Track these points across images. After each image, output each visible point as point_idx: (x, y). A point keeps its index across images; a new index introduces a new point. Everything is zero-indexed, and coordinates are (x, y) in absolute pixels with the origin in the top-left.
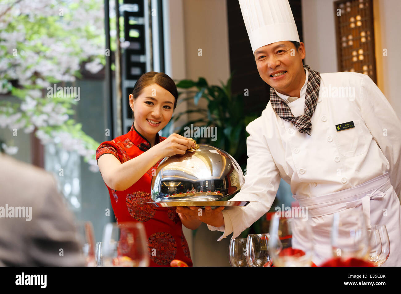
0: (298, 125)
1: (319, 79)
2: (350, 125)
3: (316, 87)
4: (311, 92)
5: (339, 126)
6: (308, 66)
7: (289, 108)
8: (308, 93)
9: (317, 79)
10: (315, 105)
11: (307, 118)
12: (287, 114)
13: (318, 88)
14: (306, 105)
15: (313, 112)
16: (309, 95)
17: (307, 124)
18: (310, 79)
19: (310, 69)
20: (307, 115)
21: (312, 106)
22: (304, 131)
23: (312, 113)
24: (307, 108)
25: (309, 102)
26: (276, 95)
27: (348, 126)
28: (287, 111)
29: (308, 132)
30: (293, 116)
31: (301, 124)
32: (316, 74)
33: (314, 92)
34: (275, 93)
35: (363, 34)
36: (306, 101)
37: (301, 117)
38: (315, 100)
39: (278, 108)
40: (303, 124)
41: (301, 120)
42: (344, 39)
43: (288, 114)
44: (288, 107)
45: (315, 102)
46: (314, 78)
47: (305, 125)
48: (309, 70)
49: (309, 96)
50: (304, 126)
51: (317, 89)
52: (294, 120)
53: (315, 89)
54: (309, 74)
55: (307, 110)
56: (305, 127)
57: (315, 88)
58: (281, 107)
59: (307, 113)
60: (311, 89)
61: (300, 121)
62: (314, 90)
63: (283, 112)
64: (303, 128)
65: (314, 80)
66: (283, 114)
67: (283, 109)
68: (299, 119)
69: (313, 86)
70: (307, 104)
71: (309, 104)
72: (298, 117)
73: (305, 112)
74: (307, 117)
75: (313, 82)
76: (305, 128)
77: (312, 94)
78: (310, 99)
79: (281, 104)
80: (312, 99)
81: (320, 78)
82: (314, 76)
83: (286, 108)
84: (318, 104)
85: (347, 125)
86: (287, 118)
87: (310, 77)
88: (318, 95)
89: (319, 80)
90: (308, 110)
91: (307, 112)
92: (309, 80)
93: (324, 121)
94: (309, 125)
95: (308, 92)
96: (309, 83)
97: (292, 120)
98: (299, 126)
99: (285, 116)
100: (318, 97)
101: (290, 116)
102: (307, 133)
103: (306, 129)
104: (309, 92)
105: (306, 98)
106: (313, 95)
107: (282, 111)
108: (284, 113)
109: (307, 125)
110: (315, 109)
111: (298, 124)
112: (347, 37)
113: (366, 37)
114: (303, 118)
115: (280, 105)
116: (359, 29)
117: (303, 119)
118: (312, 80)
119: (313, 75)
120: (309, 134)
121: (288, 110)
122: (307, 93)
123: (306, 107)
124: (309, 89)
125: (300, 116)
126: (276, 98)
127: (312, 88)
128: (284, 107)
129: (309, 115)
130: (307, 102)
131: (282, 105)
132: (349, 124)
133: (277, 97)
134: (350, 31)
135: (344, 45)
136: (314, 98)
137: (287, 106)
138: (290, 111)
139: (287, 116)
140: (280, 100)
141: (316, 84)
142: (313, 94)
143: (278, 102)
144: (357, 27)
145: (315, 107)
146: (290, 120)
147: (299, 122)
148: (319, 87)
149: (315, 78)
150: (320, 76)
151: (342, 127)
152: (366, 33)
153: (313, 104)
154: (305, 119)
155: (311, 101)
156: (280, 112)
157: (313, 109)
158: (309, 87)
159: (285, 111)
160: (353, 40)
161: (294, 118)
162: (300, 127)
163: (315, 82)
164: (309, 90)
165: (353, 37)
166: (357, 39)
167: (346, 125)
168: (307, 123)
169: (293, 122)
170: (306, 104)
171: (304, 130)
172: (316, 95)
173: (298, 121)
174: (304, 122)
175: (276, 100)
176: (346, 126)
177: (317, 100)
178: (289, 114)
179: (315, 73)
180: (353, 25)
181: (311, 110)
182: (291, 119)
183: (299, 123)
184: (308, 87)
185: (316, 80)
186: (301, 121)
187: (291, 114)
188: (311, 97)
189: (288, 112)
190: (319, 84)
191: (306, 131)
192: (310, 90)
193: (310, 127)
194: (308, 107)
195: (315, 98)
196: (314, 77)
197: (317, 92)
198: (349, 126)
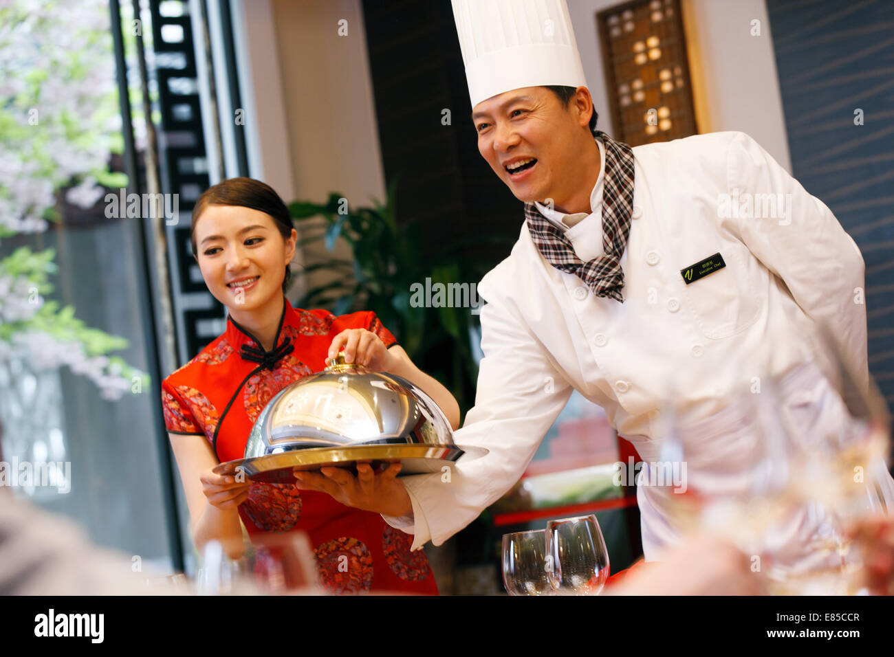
0: (593, 281)
1: (630, 163)
2: (715, 263)
3: (625, 183)
4: (615, 199)
5: (688, 272)
6: (604, 135)
7: (569, 242)
8: (607, 202)
9: (626, 163)
10: (628, 227)
11: (609, 263)
12: (564, 257)
13: (629, 187)
14: (606, 232)
15: (624, 244)
16: (609, 206)
17: (612, 277)
18: (610, 167)
19: (607, 143)
20: (608, 256)
21: (620, 232)
22: (607, 294)
23: (621, 247)
24: (608, 240)
25: (611, 224)
26: (536, 213)
27: (709, 267)
28: (563, 251)
29: (618, 296)
30: (577, 262)
31: (599, 280)
32: (623, 153)
33: (621, 198)
34: (534, 208)
35: (665, 75)
36: (604, 221)
37: (596, 263)
38: (625, 216)
39: (543, 243)
40: (603, 279)
41: (597, 269)
42: (624, 89)
43: (567, 259)
44: (566, 239)
45: (627, 220)
46: (618, 164)
47: (608, 281)
48: (605, 145)
49: (610, 210)
50: (605, 284)
51: (628, 190)
52: (583, 271)
53: (623, 190)
54: (606, 154)
55: (608, 245)
56: (608, 285)
57: (622, 186)
58: (548, 242)
59: (610, 250)
60: (612, 191)
61: (595, 273)
62: (621, 191)
63: (556, 254)
64: (603, 287)
65: (619, 167)
66: (556, 259)
67: (554, 247)
68: (593, 267)
69: (616, 182)
70: (608, 228)
71: (611, 228)
72: (590, 264)
73: (605, 249)
74: (609, 260)
75: (617, 173)
76: (607, 289)
77: (617, 203)
78: (614, 216)
79: (548, 235)
80: (618, 215)
81: (632, 160)
82: (618, 157)
83: (561, 243)
84: (634, 224)
85: (708, 264)
86: (566, 266)
87: (610, 163)
88: (630, 202)
89: (630, 167)
90: (611, 244)
91: (608, 248)
92: (607, 170)
93: (653, 263)
94: (616, 279)
95: (606, 199)
96: (608, 178)
97: (578, 270)
98: (595, 283)
99: (561, 262)
100: (632, 207)
101: (572, 261)
102: (614, 297)
103: (610, 289)
104: (609, 199)
105: (603, 214)
106: (619, 206)
107: (552, 251)
108: (557, 257)
109: (612, 279)
110: (627, 238)
111: (592, 279)
112: (630, 83)
113: (673, 80)
114: (601, 264)
115: (546, 237)
116: (655, 66)
117: (601, 267)
118: (615, 170)
119: (616, 156)
120: (618, 300)
121: (565, 249)
122: (604, 203)
123: (606, 236)
124: (609, 191)
125: (595, 260)
126: (538, 220)
127: (615, 188)
128: (555, 242)
129: (616, 254)
130: (607, 224)
131: (551, 237)
132: (711, 263)
133: (540, 218)
134: (636, 72)
135: (626, 101)
136: (622, 211)
137: (563, 237)
138: (571, 248)
139: (565, 262)
140: (546, 224)
141: (625, 176)
142: (619, 202)
143: (542, 230)
144: (650, 63)
145: (626, 233)
146: (573, 272)
147: (593, 275)
148: (632, 183)
149: (620, 164)
150: (632, 156)
151: (696, 273)
152: (672, 71)
153: (621, 226)
154: (606, 266)
155: (617, 221)
156: (550, 253)
157: (623, 238)
158: (609, 187)
159: (558, 251)
160: (644, 89)
161: (580, 265)
162: (597, 286)
163: (622, 172)
164: (609, 195)
165: (645, 83)
166: (653, 87)
167: (704, 266)
168: (610, 274)
169: (580, 275)
170: (605, 229)
171: (607, 292)
172: (625, 203)
173: (590, 273)
174: (603, 273)
175: (538, 226)
176: (706, 268)
177: (630, 216)
178: (569, 257)
179: (620, 149)
180: (641, 59)
181: (619, 241)
182: (576, 269)
183: (594, 278)
184: (606, 187)
185: (623, 167)
186: (598, 272)
187: (572, 257)
188: (615, 211)
189: (566, 254)
190: (632, 176)
191: (613, 293)
192: (612, 195)
193: (620, 283)
194: (610, 236)
195: (625, 211)
196: (618, 160)
197: (628, 196)
198: (712, 265)
